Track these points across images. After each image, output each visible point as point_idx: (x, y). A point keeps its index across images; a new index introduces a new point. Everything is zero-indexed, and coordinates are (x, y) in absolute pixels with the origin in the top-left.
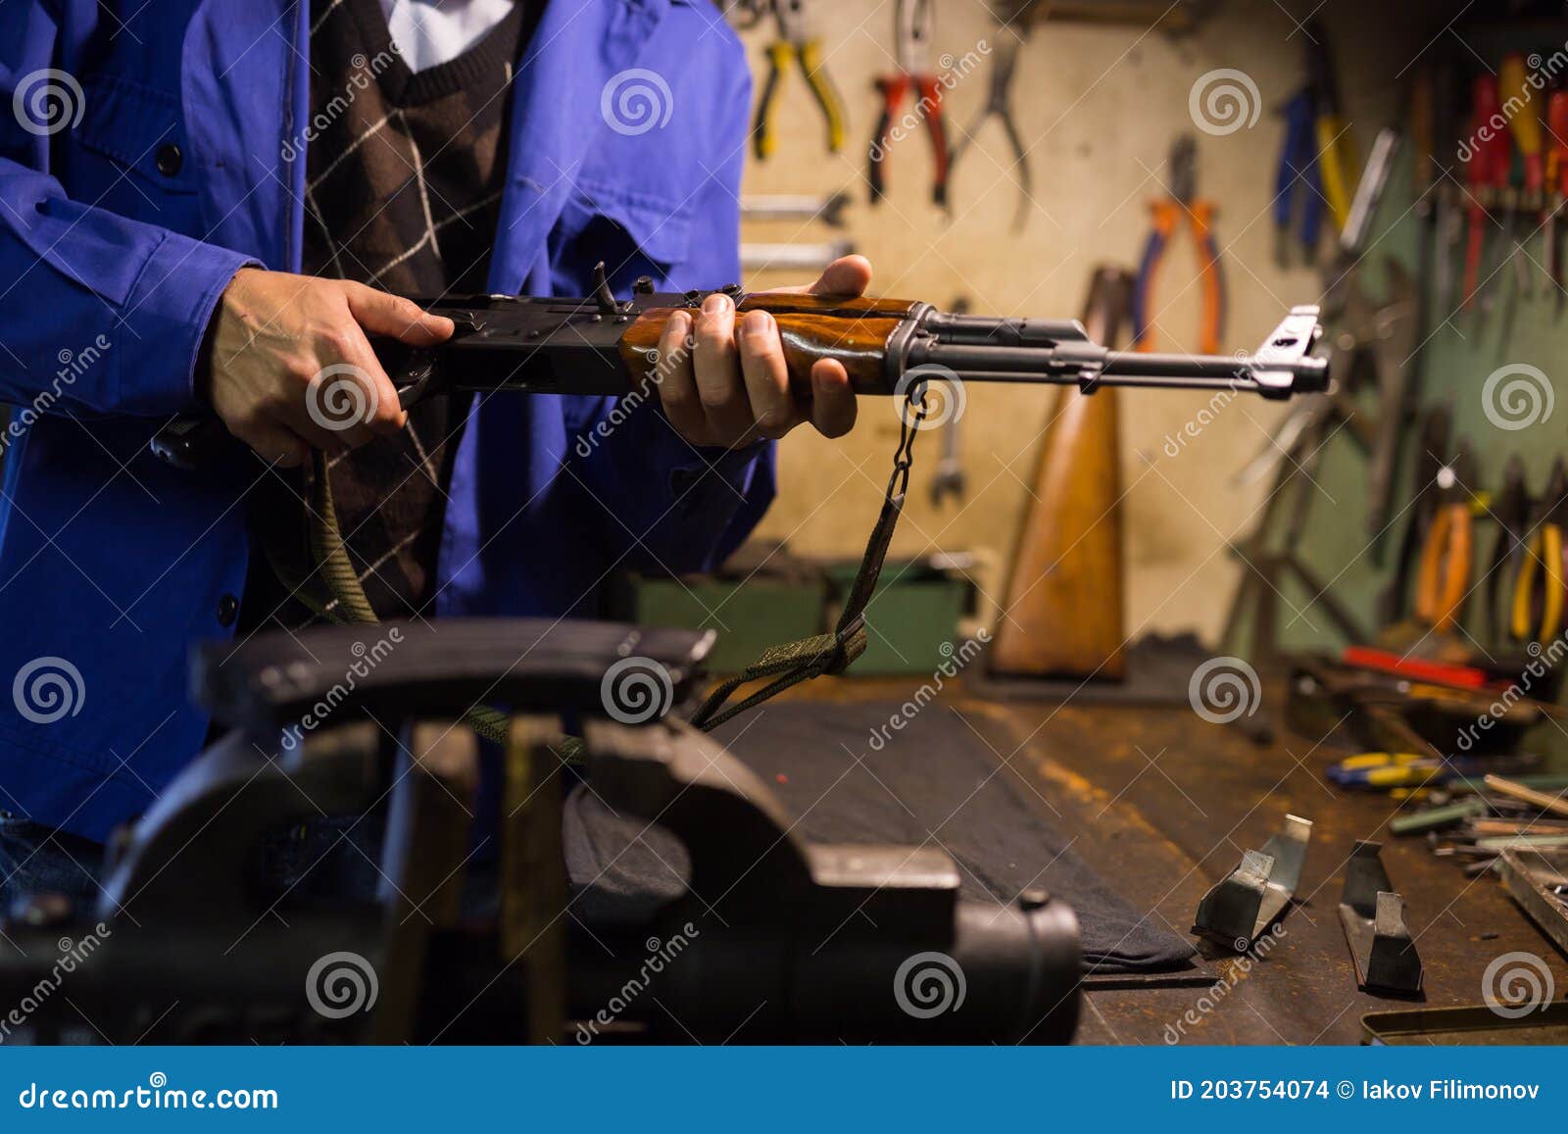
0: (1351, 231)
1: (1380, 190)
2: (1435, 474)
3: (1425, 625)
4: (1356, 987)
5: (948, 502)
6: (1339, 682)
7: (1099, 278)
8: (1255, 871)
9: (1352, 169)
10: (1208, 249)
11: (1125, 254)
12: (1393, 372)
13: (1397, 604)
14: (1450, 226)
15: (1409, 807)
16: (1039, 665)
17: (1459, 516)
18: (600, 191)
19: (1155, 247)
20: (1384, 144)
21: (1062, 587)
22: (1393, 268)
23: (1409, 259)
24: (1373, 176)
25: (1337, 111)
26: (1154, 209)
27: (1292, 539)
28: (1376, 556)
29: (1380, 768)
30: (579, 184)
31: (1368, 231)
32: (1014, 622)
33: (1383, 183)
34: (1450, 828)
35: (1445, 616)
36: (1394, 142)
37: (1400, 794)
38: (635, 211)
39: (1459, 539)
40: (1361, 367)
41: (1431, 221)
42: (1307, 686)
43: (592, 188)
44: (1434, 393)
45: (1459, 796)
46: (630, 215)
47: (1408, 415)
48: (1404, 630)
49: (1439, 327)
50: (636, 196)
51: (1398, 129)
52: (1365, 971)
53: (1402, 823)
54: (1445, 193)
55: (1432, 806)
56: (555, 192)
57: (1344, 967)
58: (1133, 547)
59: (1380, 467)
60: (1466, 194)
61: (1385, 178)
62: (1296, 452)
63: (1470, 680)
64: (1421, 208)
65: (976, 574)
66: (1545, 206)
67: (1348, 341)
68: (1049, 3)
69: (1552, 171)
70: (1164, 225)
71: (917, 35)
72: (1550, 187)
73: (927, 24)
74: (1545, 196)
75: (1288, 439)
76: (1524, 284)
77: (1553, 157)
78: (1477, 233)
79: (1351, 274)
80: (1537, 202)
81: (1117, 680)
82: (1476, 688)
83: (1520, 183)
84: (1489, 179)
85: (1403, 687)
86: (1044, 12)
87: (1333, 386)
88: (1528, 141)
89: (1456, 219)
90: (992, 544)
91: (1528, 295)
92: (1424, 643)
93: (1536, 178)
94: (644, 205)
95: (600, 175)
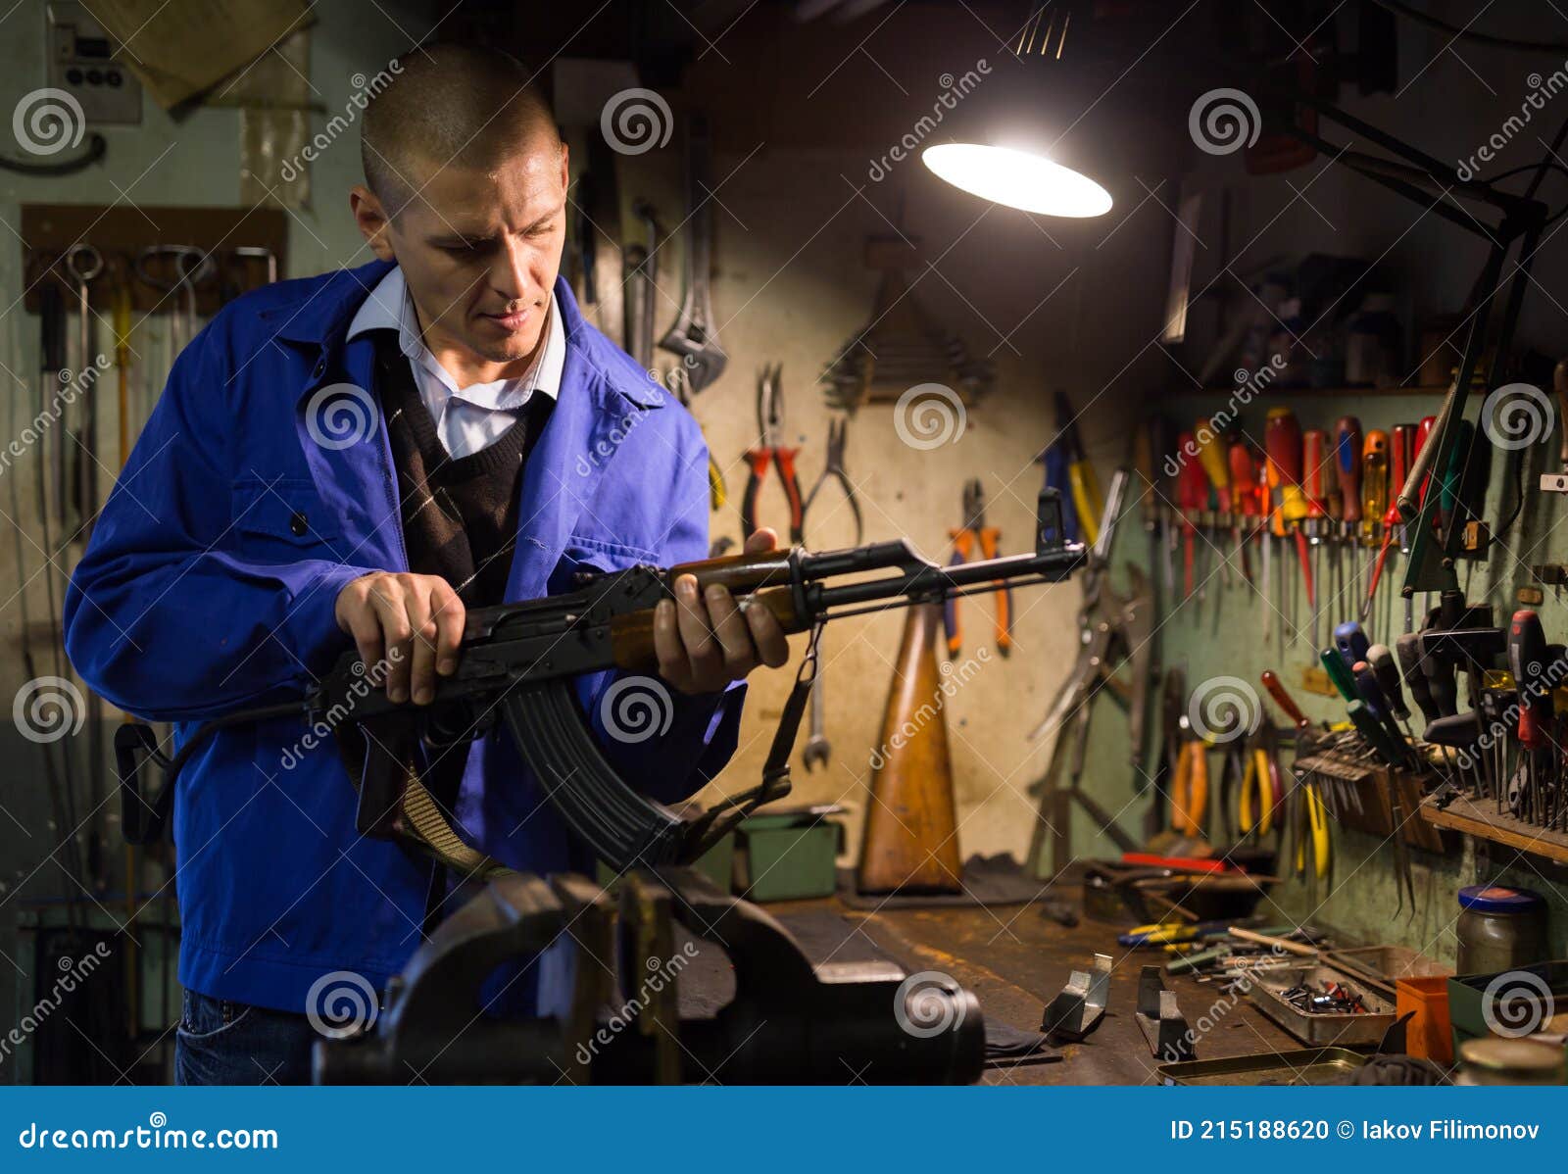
0: (1100, 546)
1: (1117, 514)
2: (1178, 722)
3: (1179, 833)
4: (1151, 1056)
5: (817, 765)
6: (1120, 877)
8: (1078, 985)
9: (1097, 502)
12: (1139, 647)
13: (1158, 819)
14: (1170, 540)
15: (1174, 956)
16: (899, 883)
17: (1196, 748)
18: (590, 545)
20: (1119, 479)
21: (911, 823)
22: (1133, 570)
23: (1145, 567)
24: (1112, 504)
25: (1082, 457)
26: (952, 536)
27: (1076, 777)
28: (1139, 785)
29: (1155, 933)
30: (573, 541)
32: (879, 847)
34: (1208, 965)
35: (1192, 824)
36: (1123, 477)
37: (1171, 947)
39: (1198, 766)
40: (1116, 645)
41: (1157, 534)
42: (1098, 882)
43: (582, 543)
44: (1170, 661)
45: (1211, 944)
47: (1153, 680)
48: (1166, 836)
49: (1170, 615)
50: (617, 546)
51: (1126, 469)
52: (1157, 1046)
53: (1172, 965)
54: (1165, 514)
55: (1192, 952)
56: (554, 548)
57: (1144, 1047)
58: (959, 792)
59: (1136, 718)
60: (1180, 515)
62: (1073, 710)
63: (1215, 867)
64: (1151, 526)
65: (843, 818)
66: (1234, 524)
67: (1104, 627)
68: (868, 392)
69: (1237, 500)
70: (962, 548)
71: (773, 420)
72: (1237, 511)
73: (778, 412)
74: (1233, 517)
75: (1066, 702)
76: (1226, 579)
77: (1237, 490)
78: (1190, 544)
79: (1101, 576)
80: (1228, 521)
81: (957, 892)
82: (1219, 872)
83: (1216, 508)
84: (1193, 504)
85: (1167, 873)
86: (864, 399)
87: (1096, 661)
88: (1219, 478)
89: (1174, 533)
90: (853, 795)
91: (1230, 586)
92: (1180, 846)
93: (1226, 504)
94: (623, 552)
95: (589, 533)
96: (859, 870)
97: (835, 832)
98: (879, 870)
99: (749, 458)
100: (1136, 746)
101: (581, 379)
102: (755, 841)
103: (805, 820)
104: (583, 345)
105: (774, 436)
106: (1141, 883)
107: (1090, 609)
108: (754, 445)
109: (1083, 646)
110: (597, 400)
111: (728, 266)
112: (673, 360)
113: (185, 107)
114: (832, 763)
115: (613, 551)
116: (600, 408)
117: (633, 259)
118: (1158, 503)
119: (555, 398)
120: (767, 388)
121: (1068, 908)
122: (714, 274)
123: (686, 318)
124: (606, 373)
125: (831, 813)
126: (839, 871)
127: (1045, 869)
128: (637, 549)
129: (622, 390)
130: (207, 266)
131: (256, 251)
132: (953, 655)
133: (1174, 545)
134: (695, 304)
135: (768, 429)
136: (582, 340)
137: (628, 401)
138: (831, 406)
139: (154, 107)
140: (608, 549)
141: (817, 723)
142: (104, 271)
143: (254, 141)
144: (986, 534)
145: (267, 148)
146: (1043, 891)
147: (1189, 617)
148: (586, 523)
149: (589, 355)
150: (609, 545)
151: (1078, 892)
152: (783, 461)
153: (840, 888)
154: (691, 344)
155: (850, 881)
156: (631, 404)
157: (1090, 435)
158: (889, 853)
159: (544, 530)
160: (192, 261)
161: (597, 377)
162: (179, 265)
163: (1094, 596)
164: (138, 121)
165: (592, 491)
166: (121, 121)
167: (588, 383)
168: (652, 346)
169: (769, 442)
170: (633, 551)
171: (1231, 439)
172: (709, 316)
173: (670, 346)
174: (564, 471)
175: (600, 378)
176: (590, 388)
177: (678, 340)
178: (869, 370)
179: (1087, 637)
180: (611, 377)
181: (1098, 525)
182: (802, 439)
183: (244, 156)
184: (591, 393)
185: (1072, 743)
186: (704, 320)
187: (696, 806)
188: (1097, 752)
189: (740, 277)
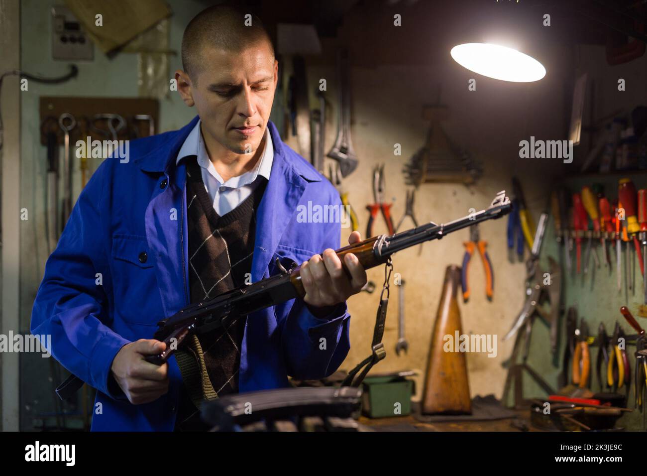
0: (535, 250)
1: (543, 234)
2: (574, 333)
3: (576, 385)
5: (402, 353)
7: (449, 269)
9: (533, 228)
10: (486, 258)
11: (458, 262)
12: (554, 297)
13: (565, 379)
14: (569, 245)
16: (441, 409)
17: (584, 345)
18: (286, 249)
19: (467, 258)
20: (543, 218)
21: (447, 381)
22: (551, 260)
23: (556, 258)
24: (540, 229)
25: (525, 208)
26: (465, 245)
27: (525, 359)
28: (555, 364)
30: (279, 247)
31: (541, 248)
32: (431, 393)
33: (543, 231)
35: (583, 382)
36: (546, 216)
38: (298, 255)
39: (585, 353)
40: (543, 295)
41: (562, 243)
42: (538, 409)
43: (283, 248)
44: (569, 303)
46: (297, 257)
47: (561, 312)
48: (569, 387)
50: (299, 250)
51: (546, 212)
54: (566, 233)
56: (270, 251)
58: (470, 366)
59: (554, 330)
60: (574, 234)
61: (544, 229)
62: (523, 327)
63: (595, 402)
64: (559, 239)
65: (414, 378)
66: (602, 236)
67: (538, 287)
68: (425, 177)
69: (603, 225)
70: (470, 250)
71: (380, 190)
72: (603, 230)
73: (383, 187)
74: (601, 233)
75: (520, 323)
76: (597, 263)
77: (603, 220)
78: (579, 247)
79: (536, 263)
80: (599, 235)
81: (469, 413)
82: (597, 405)
83: (592, 229)
84: (581, 228)
85: (573, 406)
86: (423, 179)
87: (534, 303)
88: (593, 214)
89: (571, 242)
90: (419, 366)
91: (599, 267)
92: (577, 392)
93: (597, 227)
94: (301, 253)
95: (286, 243)
96: (422, 402)
97: (410, 385)
98: (431, 403)
99: (370, 209)
100: (553, 343)
101: (281, 169)
102: (373, 389)
103: (397, 379)
104: (281, 154)
105: (381, 198)
106: (559, 411)
107: (530, 279)
108: (371, 202)
109: (527, 297)
110: (289, 179)
111: (359, 119)
112: (333, 163)
113: (114, 52)
114: (409, 351)
115: (297, 252)
116: (289, 183)
117: (315, 116)
118: (562, 228)
119: (268, 179)
120: (377, 176)
121: (524, 422)
122: (352, 123)
123: (339, 143)
124: (293, 166)
125: (409, 376)
126: (413, 403)
127: (511, 403)
128: (308, 251)
129: (301, 174)
130: (122, 123)
131: (143, 117)
132: (466, 301)
133: (571, 247)
134: (343, 136)
135: (378, 194)
136: (281, 151)
137: (303, 179)
138: (407, 184)
139: (99, 53)
140: (295, 251)
141: (402, 333)
142: (76, 127)
143: (144, 68)
144: (481, 244)
145: (150, 71)
146: (511, 413)
147: (578, 282)
148: (285, 238)
149: (284, 158)
150: (295, 249)
151: (527, 414)
152: (385, 209)
153: (413, 411)
154: (342, 155)
155: (418, 408)
156: (304, 180)
157: (529, 197)
158: (437, 395)
159: (265, 242)
160: (116, 122)
161: (288, 169)
162: (110, 124)
163: (532, 273)
164: (92, 59)
165: (288, 223)
166: (85, 59)
167: (284, 172)
168: (324, 156)
169: (379, 201)
170: (306, 252)
171: (600, 195)
172: (350, 142)
173: (331, 156)
174: (274, 214)
175: (289, 169)
176: (285, 173)
177: (335, 154)
178: (425, 166)
179: (529, 292)
180: (295, 168)
181: (534, 239)
182: (394, 199)
183: (140, 75)
184: (286, 177)
185: (523, 342)
186: (347, 143)
187: (344, 372)
188: (535, 347)
189: (365, 124)
